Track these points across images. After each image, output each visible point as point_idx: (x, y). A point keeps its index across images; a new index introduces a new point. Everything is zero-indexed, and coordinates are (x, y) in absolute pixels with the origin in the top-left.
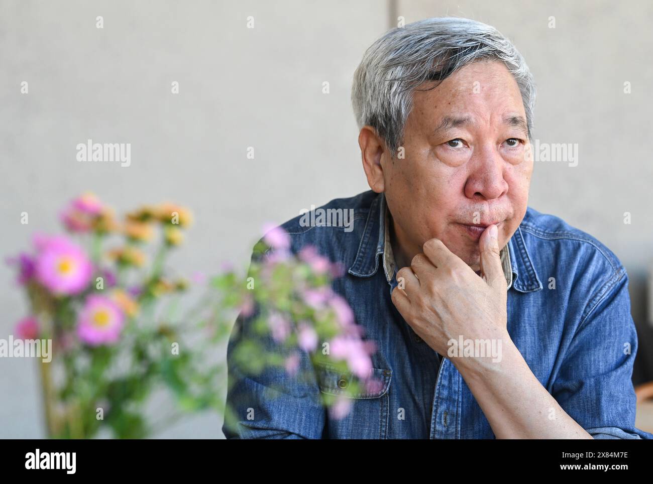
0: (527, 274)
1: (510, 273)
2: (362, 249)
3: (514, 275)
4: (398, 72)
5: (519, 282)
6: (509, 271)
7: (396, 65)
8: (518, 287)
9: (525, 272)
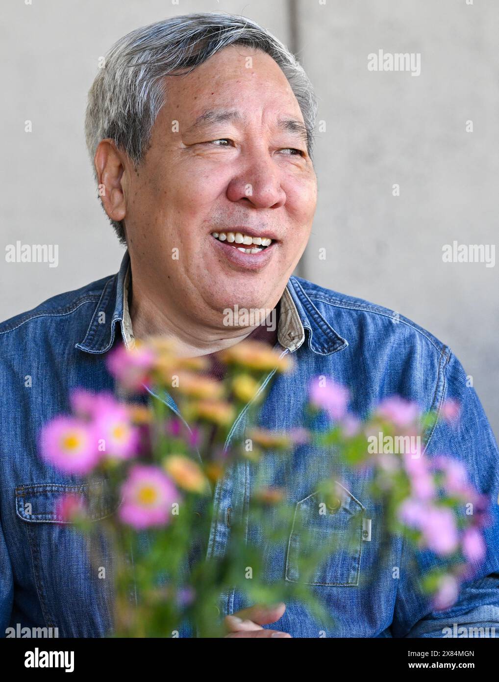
0: (325, 337)
1: (301, 329)
2: (93, 327)
3: (307, 331)
4: (146, 56)
5: (317, 345)
6: (298, 326)
7: (143, 50)
8: (317, 350)
9: (322, 336)
